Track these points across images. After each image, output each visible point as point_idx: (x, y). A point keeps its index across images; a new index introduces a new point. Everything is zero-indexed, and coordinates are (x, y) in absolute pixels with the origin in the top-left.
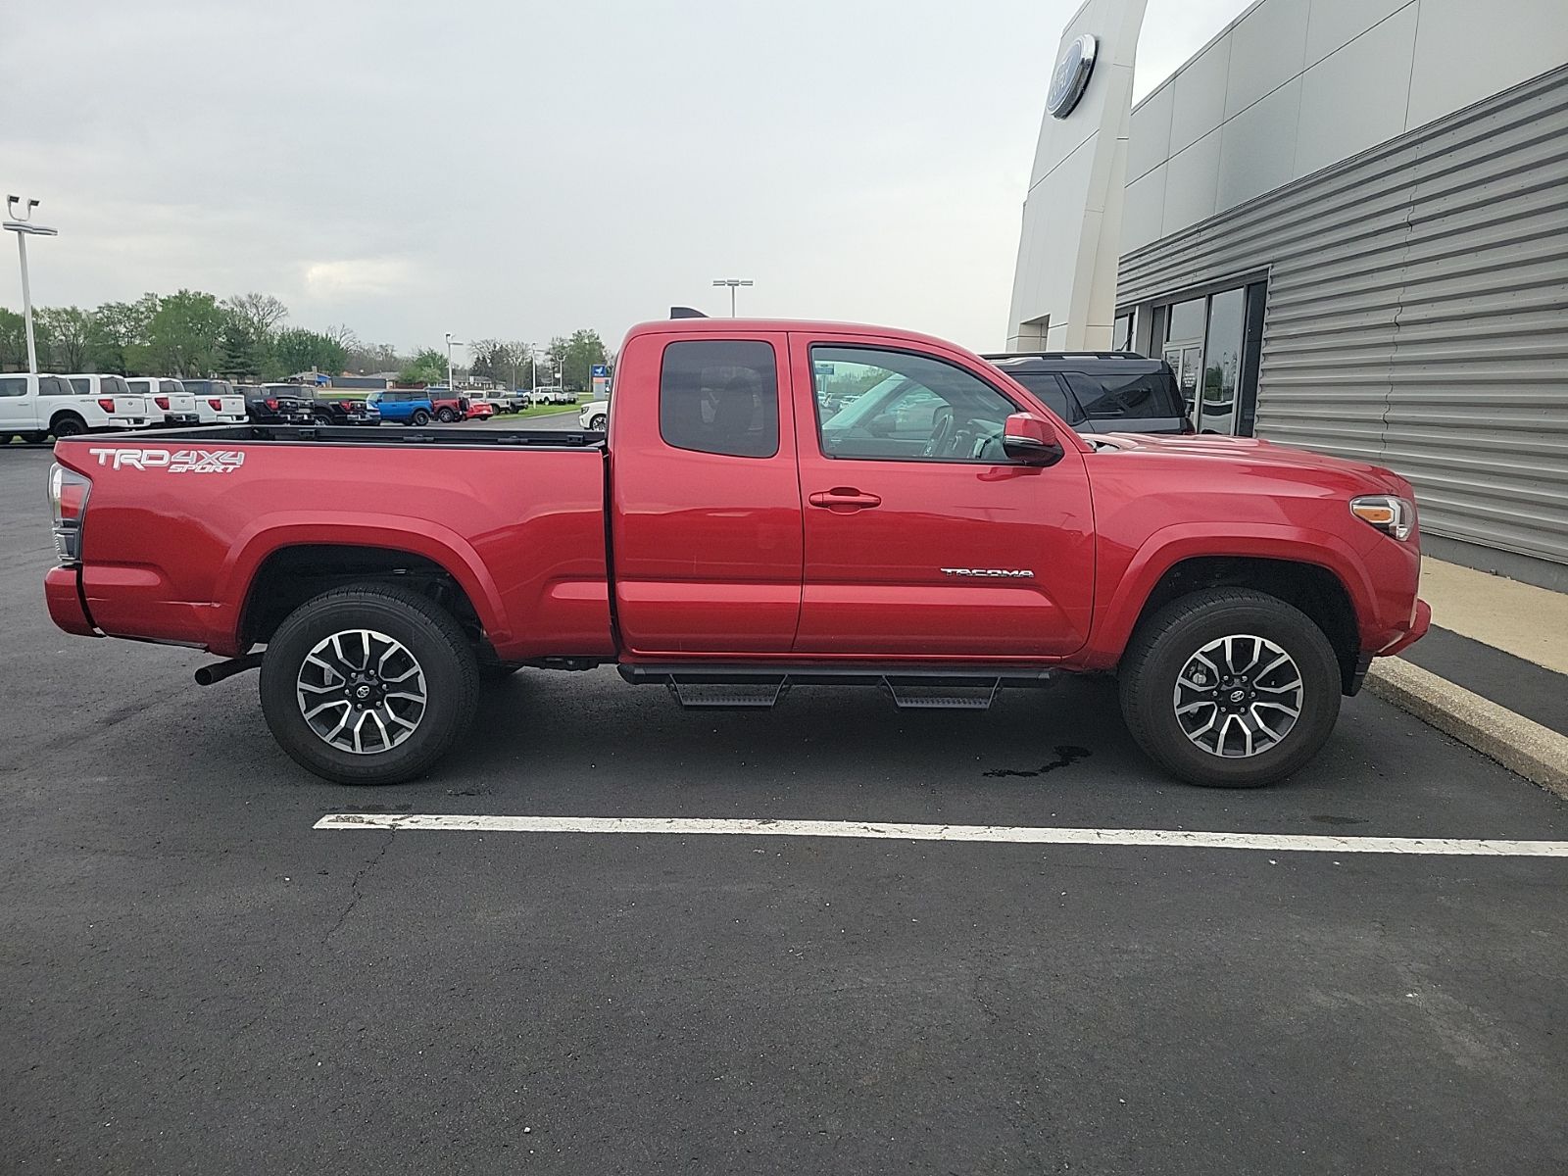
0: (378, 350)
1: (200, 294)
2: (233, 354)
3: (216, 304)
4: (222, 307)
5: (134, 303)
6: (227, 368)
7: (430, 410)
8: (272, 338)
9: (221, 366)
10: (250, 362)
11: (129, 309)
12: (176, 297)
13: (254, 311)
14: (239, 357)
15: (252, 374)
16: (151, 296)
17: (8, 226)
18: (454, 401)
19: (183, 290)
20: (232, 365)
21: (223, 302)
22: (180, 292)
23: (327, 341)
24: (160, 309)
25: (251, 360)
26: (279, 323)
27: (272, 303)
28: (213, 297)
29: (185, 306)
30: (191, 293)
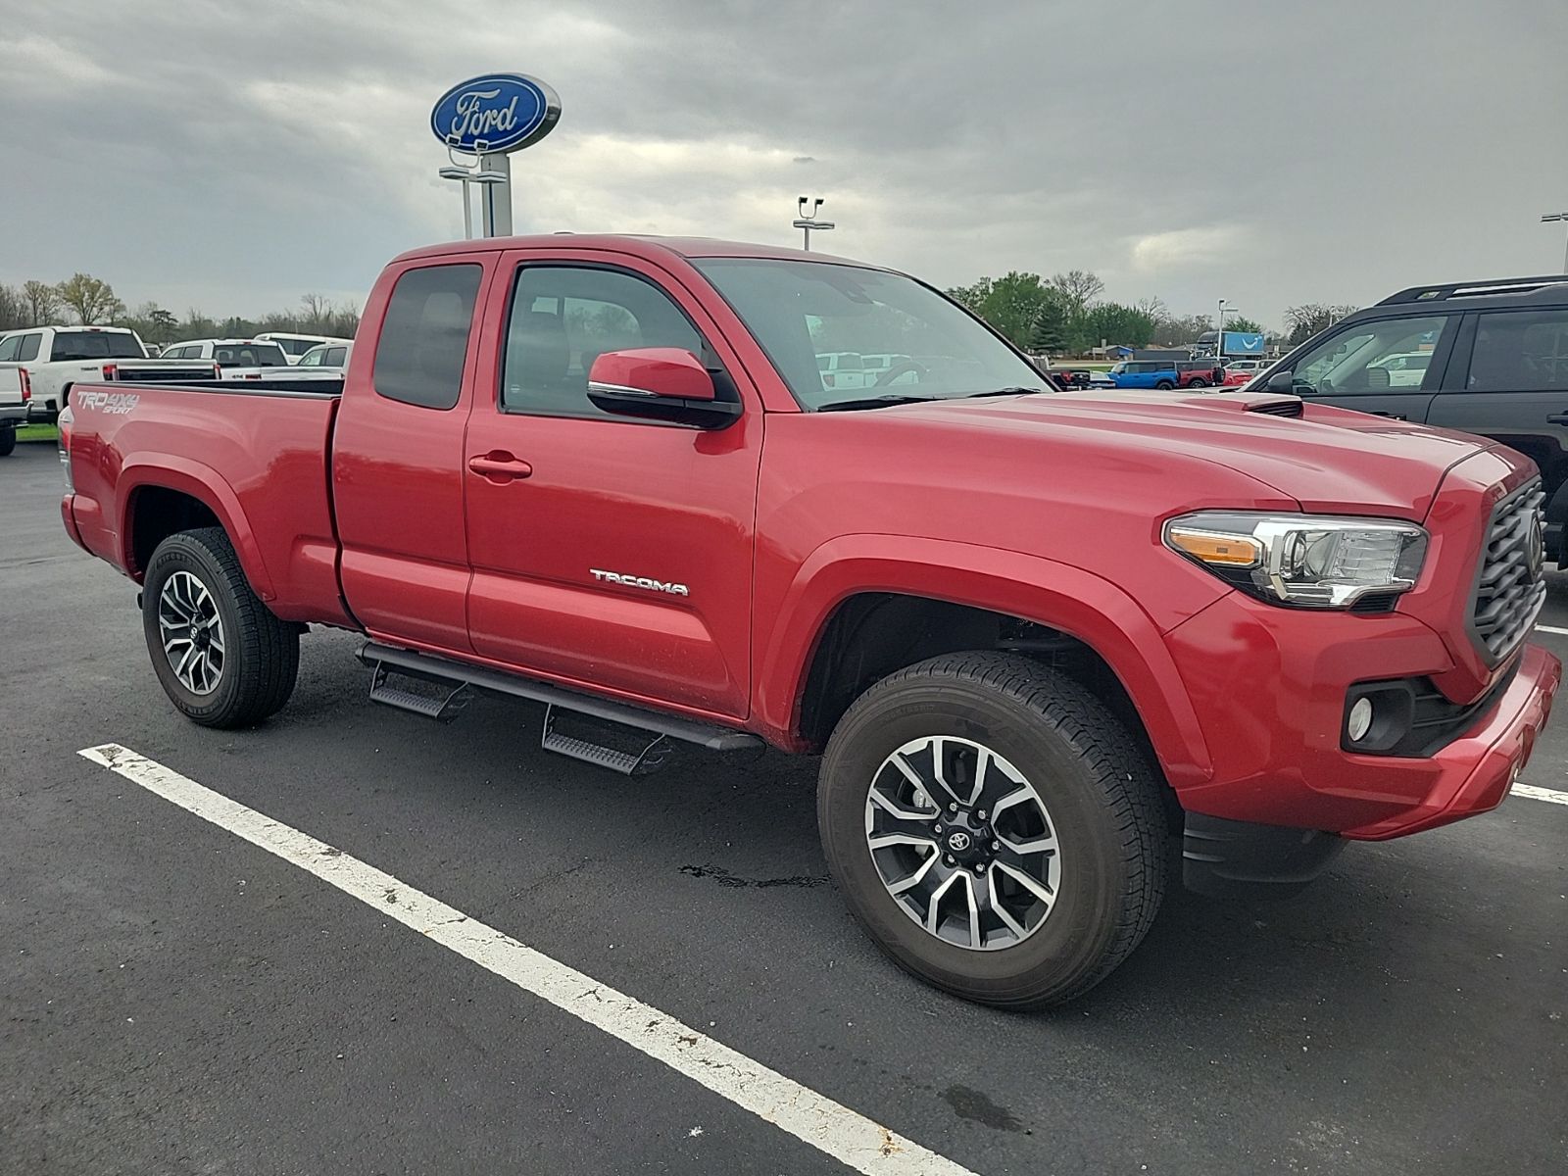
0: (1194, 321)
1: (1027, 275)
2: (1045, 330)
3: (1040, 283)
4: (1045, 286)
5: (971, 287)
6: (1039, 343)
7: (1175, 381)
8: (1085, 313)
9: (1034, 342)
10: (1060, 338)
11: (968, 293)
12: (1006, 279)
13: (1073, 288)
14: (1051, 333)
15: (1060, 349)
16: (985, 280)
17: (796, 224)
18: (1208, 371)
19: (1012, 272)
20: (1042, 340)
21: (1047, 282)
22: (1010, 275)
23: (1135, 314)
24: (991, 291)
25: (1061, 336)
26: (1094, 299)
27: (1090, 279)
28: (1038, 278)
29: (1013, 287)
30: (1019, 274)
